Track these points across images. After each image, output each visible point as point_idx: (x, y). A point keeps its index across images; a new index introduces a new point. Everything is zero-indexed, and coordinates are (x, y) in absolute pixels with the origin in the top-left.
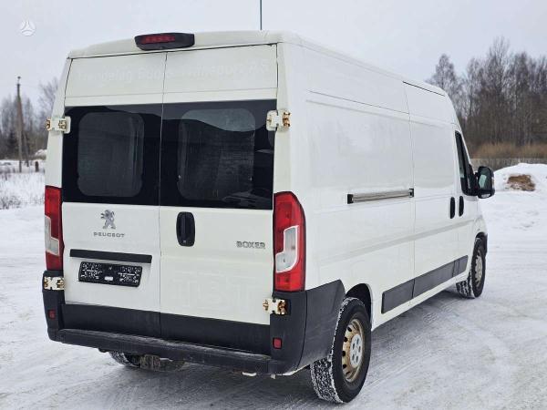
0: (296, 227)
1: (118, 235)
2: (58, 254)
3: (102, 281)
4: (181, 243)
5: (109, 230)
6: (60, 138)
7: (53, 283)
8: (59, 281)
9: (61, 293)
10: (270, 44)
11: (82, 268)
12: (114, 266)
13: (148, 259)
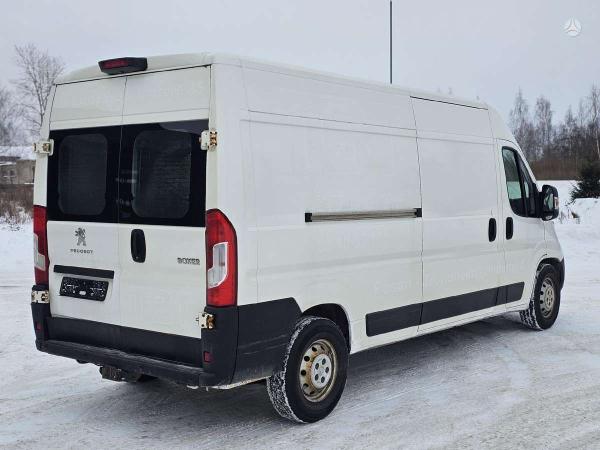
0: (226, 244)
1: (88, 252)
2: (44, 269)
3: (77, 296)
4: (135, 259)
5: (81, 247)
6: (46, 160)
7: (38, 297)
8: (43, 295)
9: (47, 306)
10: (206, 66)
11: (63, 283)
12: (87, 281)
13: (110, 274)
